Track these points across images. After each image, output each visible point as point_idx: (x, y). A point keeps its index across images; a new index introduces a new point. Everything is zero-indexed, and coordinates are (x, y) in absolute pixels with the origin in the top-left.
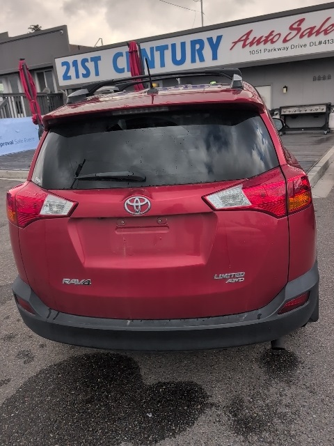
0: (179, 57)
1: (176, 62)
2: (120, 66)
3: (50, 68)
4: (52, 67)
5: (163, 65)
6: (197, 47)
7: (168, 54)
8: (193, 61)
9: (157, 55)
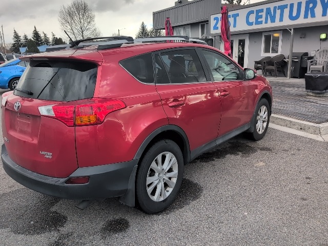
0: (294, 14)
1: (291, 18)
2: (250, 21)
3: (207, 22)
4: (208, 21)
5: (281, 20)
6: (311, 5)
7: (287, 11)
8: (306, 17)
9: (278, 12)
